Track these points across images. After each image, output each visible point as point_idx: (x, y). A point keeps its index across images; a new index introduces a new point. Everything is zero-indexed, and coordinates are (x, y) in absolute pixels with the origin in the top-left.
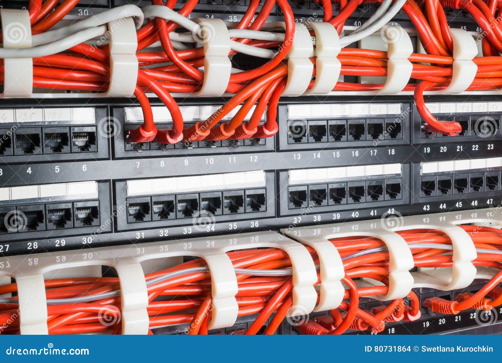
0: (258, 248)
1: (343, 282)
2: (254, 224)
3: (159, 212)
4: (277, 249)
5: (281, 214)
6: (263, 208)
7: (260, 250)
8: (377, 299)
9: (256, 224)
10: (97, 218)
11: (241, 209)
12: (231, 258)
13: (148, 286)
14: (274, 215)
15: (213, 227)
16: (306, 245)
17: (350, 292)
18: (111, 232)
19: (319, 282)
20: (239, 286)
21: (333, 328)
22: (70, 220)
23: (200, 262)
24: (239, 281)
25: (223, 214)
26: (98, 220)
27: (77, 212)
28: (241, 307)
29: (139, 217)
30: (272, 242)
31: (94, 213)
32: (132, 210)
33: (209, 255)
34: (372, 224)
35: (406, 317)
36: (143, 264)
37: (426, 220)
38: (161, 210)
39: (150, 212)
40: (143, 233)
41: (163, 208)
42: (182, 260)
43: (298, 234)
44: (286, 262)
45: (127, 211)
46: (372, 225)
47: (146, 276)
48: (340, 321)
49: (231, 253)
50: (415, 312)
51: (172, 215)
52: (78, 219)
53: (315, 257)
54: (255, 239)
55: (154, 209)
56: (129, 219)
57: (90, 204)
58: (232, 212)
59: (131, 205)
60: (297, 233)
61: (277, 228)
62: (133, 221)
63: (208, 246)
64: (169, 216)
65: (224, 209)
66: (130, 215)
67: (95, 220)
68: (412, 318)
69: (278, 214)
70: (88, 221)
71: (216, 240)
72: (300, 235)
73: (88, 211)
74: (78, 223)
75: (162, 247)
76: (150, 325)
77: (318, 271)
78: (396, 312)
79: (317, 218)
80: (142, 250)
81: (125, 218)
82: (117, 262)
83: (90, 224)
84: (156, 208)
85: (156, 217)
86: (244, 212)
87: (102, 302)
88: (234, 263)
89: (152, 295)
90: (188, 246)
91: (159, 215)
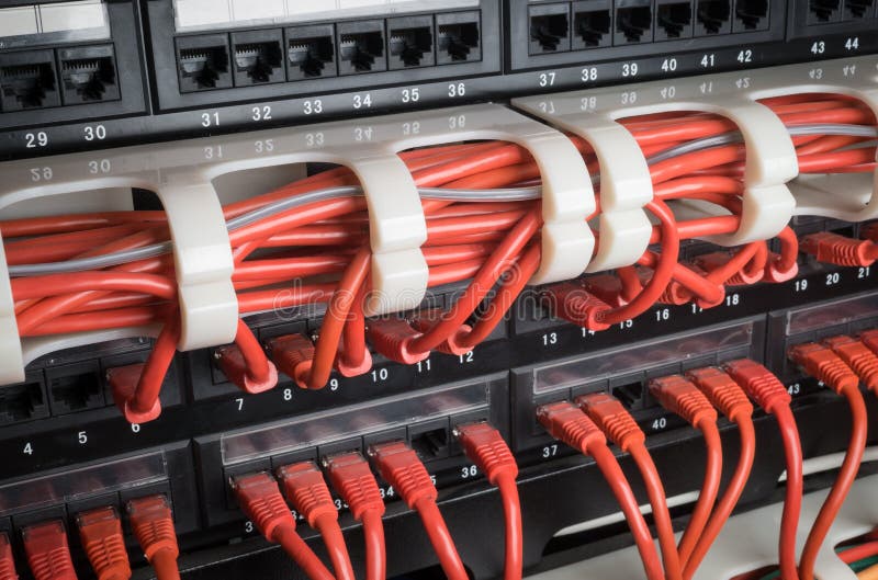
0: (466, 142)
1: (648, 210)
2: (456, 90)
3: (249, 67)
4: (508, 144)
5: (514, 67)
6: (474, 54)
7: (471, 147)
8: (714, 242)
9: (459, 89)
10: (112, 82)
11: (427, 58)
12: (409, 166)
13: (231, 231)
14: (498, 69)
15: (368, 97)
16: (570, 134)
17: (661, 229)
18: (146, 114)
19: (599, 211)
20: (430, 222)
21: (622, 303)
22: (53, 89)
23: (342, 174)
24: (427, 213)
25: (388, 70)
26: (115, 87)
27: (65, 72)
28: (433, 267)
29: (206, 79)
30: (495, 127)
31: (105, 72)
32: (191, 65)
33: (362, 160)
34: (704, 85)
35: (768, 274)
36: (219, 183)
37: (816, 74)
38: (253, 62)
39: (229, 68)
40: (216, 115)
41: (258, 57)
42: (305, 172)
43: (549, 108)
44: (528, 171)
45: (179, 68)
46: (703, 88)
47: (225, 208)
48: (637, 289)
49: (409, 154)
50: (787, 266)
51: (278, 73)
52: (70, 86)
53: (591, 158)
54: (457, 123)
55: (238, 61)
56: (183, 85)
57: (93, 53)
58: (407, 63)
59: (187, 53)
60: (545, 106)
61: (504, 98)
62: (192, 89)
63: (359, 139)
64: (270, 76)
65: (390, 57)
66: (186, 75)
67: (108, 88)
68: (779, 277)
69: (506, 67)
70: (93, 91)
71: (375, 127)
72: (552, 112)
73: (94, 68)
74: (70, 96)
75: (259, 143)
76: (241, 311)
77: (597, 188)
78: (749, 268)
79: (589, 74)
80: (216, 152)
81: (174, 81)
82: (165, 180)
83: (99, 97)
84: (242, 59)
85: (243, 78)
86: (432, 63)
87: (133, 268)
88: (415, 175)
89: (241, 249)
90: (315, 139)
91: (250, 74)
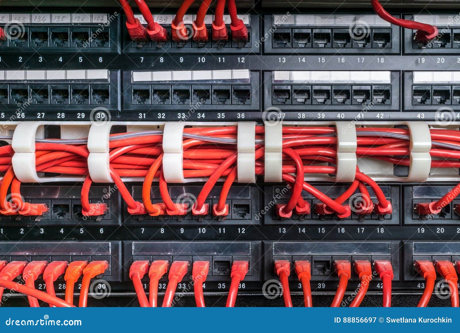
9: (242, 115)
11: (228, 102)
25: (211, 104)
65: (213, 100)
86: (230, 104)
